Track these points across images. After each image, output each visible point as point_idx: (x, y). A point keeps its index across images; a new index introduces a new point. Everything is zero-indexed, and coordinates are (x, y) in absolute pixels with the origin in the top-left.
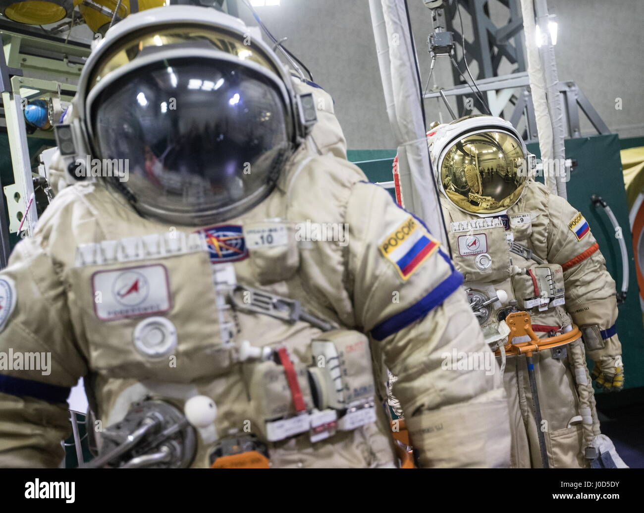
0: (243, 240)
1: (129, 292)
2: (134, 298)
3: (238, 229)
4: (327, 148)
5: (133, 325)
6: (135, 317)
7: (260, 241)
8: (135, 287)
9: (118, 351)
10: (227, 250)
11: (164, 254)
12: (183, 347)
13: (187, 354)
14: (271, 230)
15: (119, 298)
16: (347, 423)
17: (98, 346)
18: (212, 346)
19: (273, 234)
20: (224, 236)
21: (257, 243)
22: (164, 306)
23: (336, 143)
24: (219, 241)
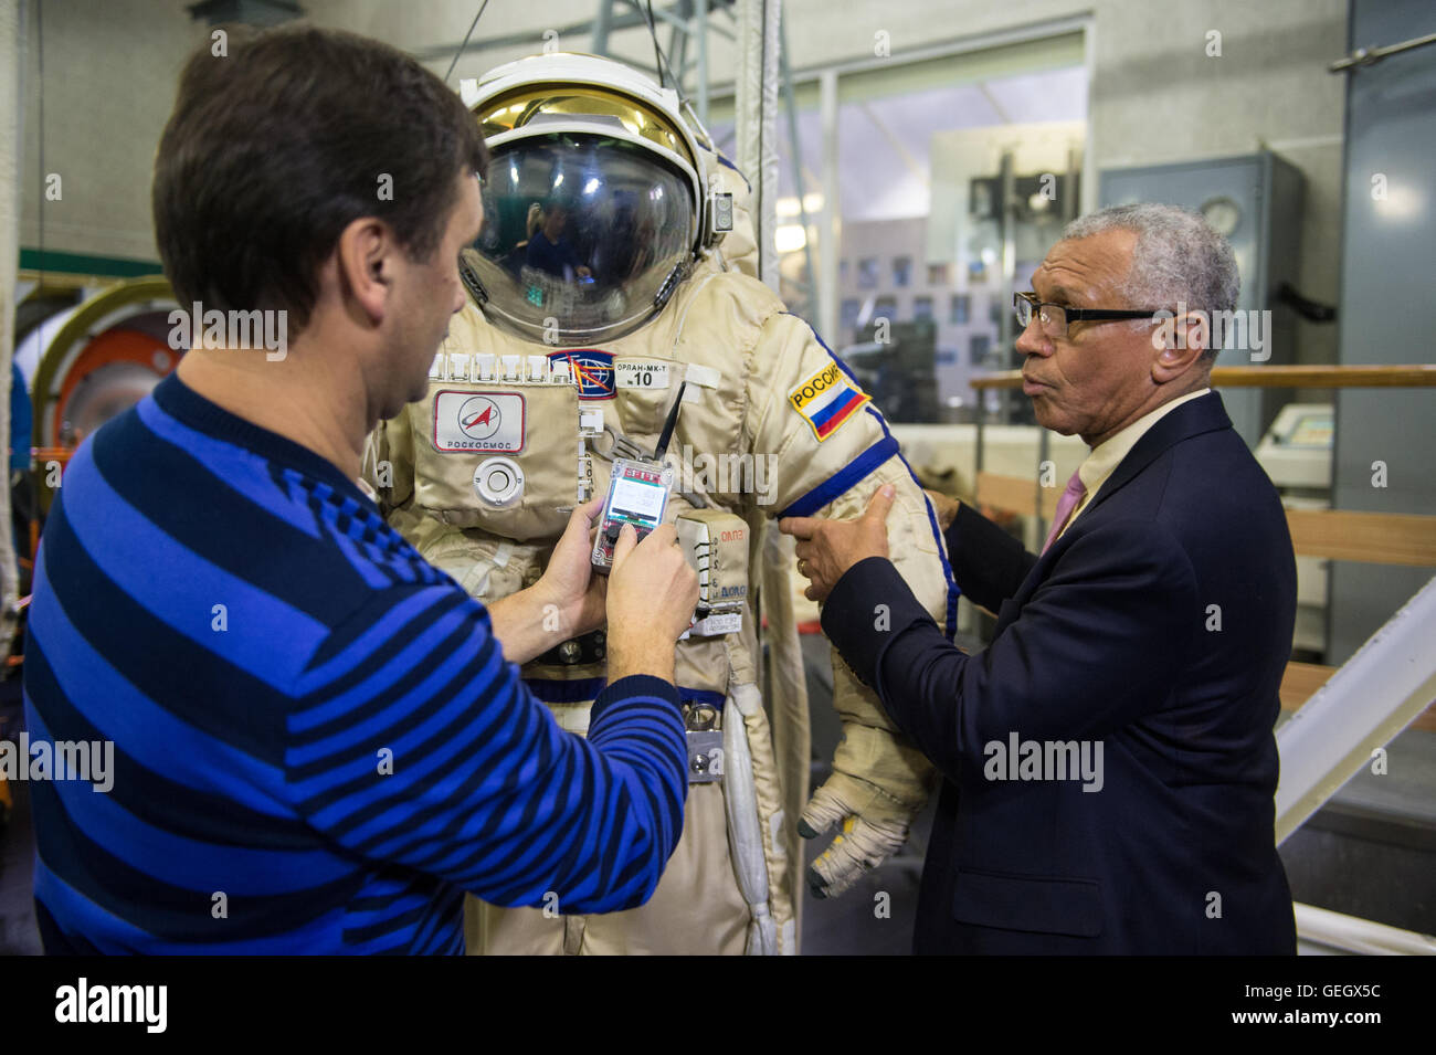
0: (612, 373)
1: (477, 422)
2: (481, 431)
3: (608, 358)
4: (734, 260)
5: (475, 463)
6: (479, 452)
7: (635, 380)
8: (485, 417)
9: (453, 492)
10: (591, 383)
11: (524, 381)
12: (528, 500)
13: (534, 508)
14: (650, 368)
15: (464, 427)
16: (708, 627)
17: (427, 480)
18: (565, 503)
19: (652, 373)
20: (590, 364)
21: (630, 383)
22: (516, 446)
23: (746, 255)
24: (582, 370)
